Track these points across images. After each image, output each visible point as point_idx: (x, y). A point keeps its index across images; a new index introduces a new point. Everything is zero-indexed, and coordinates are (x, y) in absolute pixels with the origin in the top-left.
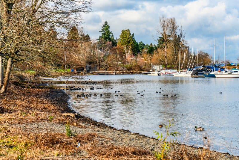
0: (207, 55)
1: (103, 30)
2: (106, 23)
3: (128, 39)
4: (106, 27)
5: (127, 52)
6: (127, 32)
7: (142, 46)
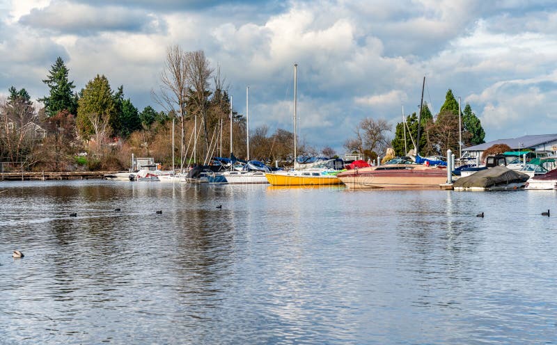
1: (52, 79)
2: (60, 62)
3: (104, 98)
4: (60, 71)
5: (100, 129)
6: (100, 84)
7: (151, 117)
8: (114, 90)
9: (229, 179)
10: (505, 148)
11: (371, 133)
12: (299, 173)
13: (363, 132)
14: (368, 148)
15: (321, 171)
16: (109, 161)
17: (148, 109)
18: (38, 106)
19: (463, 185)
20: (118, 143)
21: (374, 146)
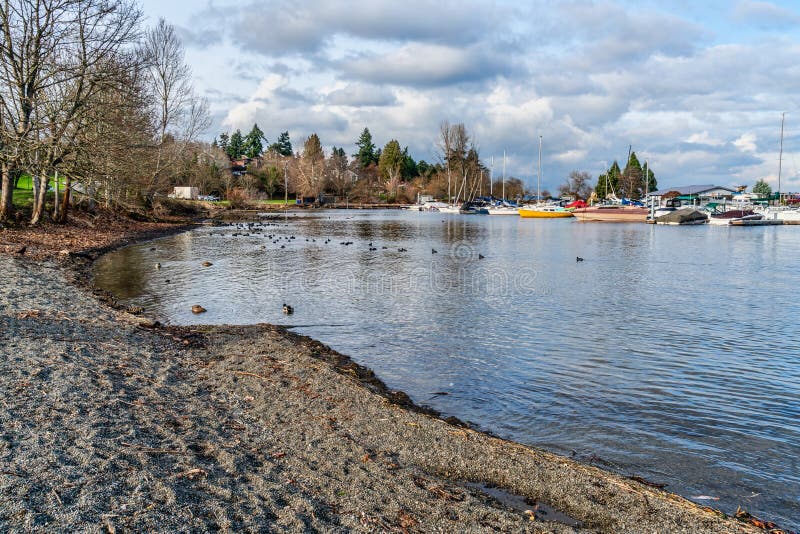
0: (519, 182)
1: (361, 142)
2: (366, 131)
3: (396, 155)
4: (366, 137)
5: (393, 175)
6: (393, 146)
7: (424, 167)
8: (402, 149)
9: (491, 212)
10: (677, 194)
11: (577, 181)
12: (541, 209)
13: (571, 180)
14: (574, 191)
15: (554, 207)
16: (401, 197)
17: (422, 162)
18: (350, 160)
19: (664, 220)
20: (404, 185)
21: (578, 190)
